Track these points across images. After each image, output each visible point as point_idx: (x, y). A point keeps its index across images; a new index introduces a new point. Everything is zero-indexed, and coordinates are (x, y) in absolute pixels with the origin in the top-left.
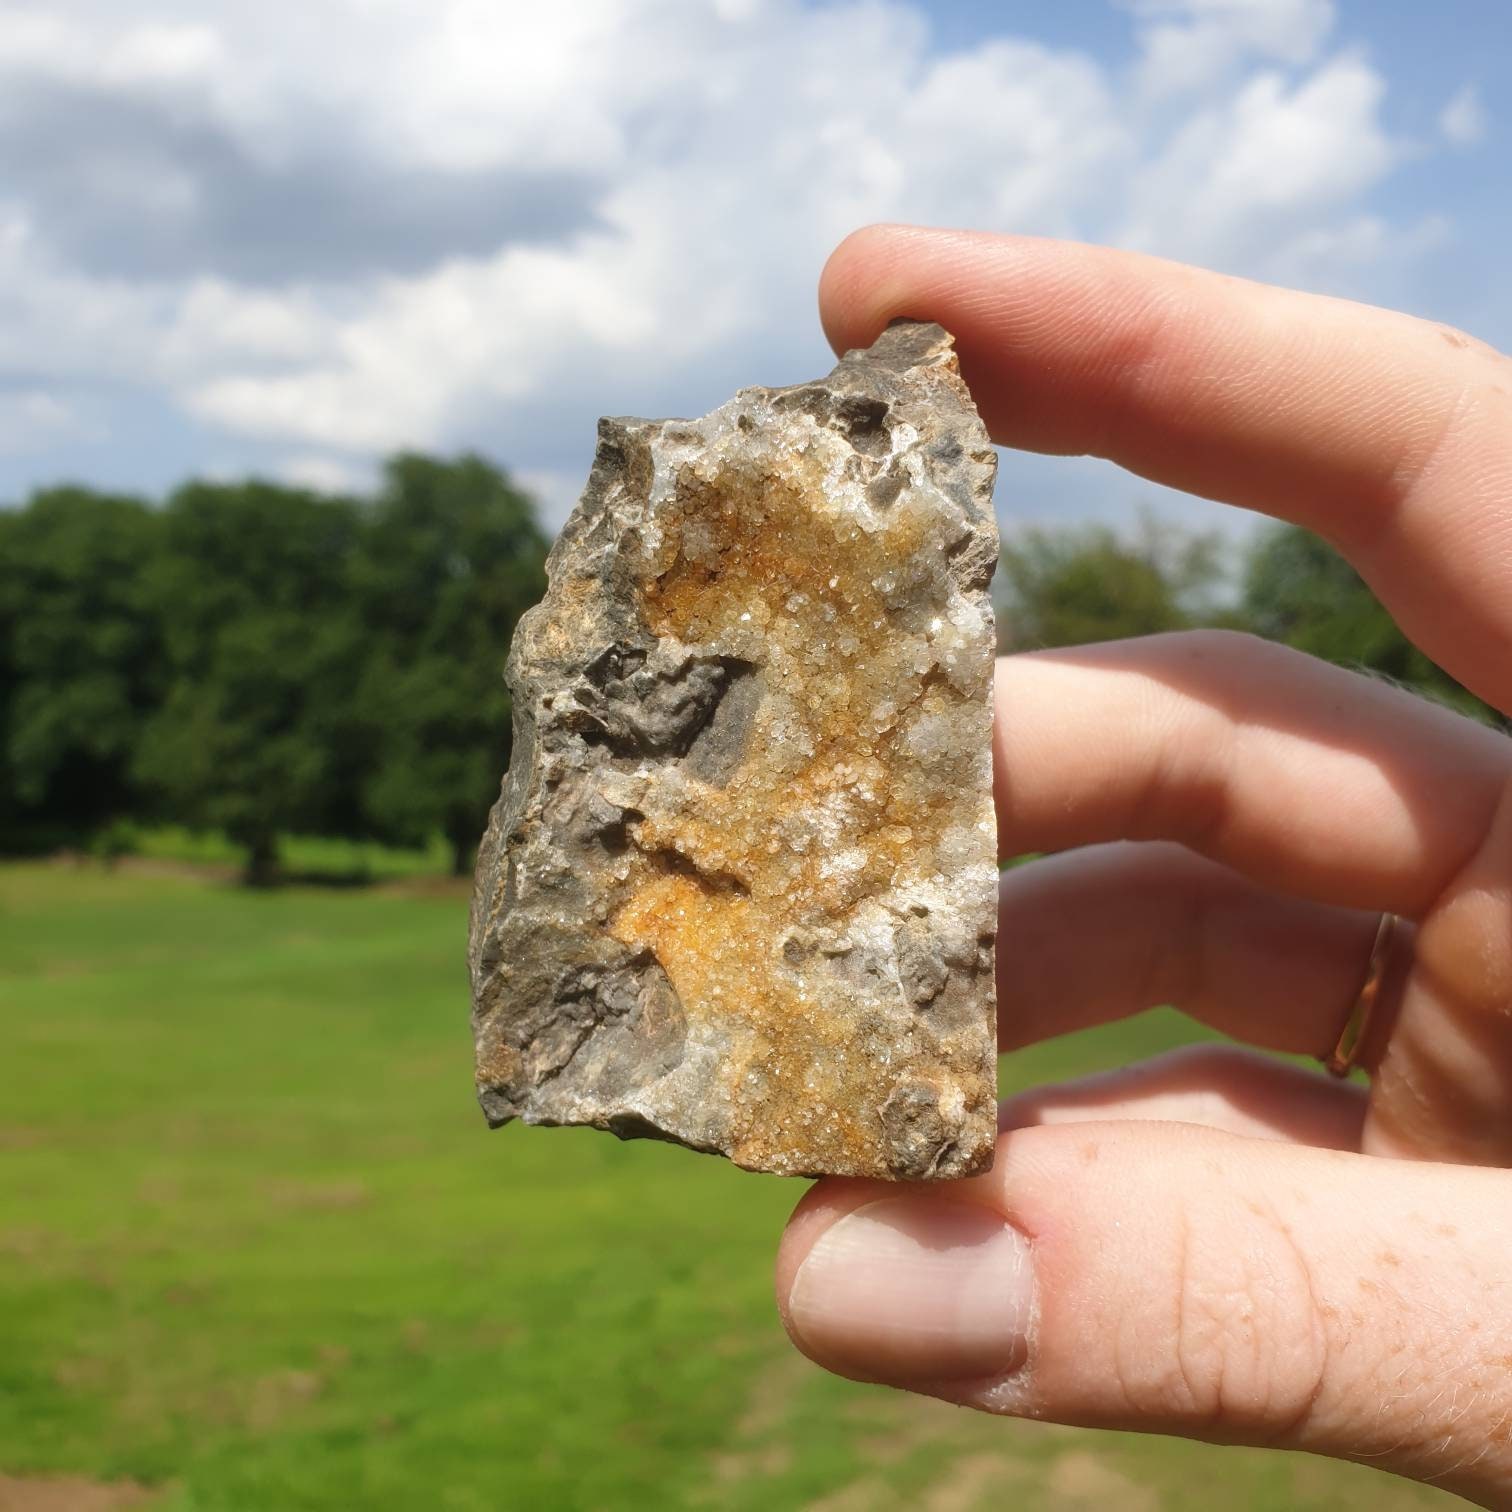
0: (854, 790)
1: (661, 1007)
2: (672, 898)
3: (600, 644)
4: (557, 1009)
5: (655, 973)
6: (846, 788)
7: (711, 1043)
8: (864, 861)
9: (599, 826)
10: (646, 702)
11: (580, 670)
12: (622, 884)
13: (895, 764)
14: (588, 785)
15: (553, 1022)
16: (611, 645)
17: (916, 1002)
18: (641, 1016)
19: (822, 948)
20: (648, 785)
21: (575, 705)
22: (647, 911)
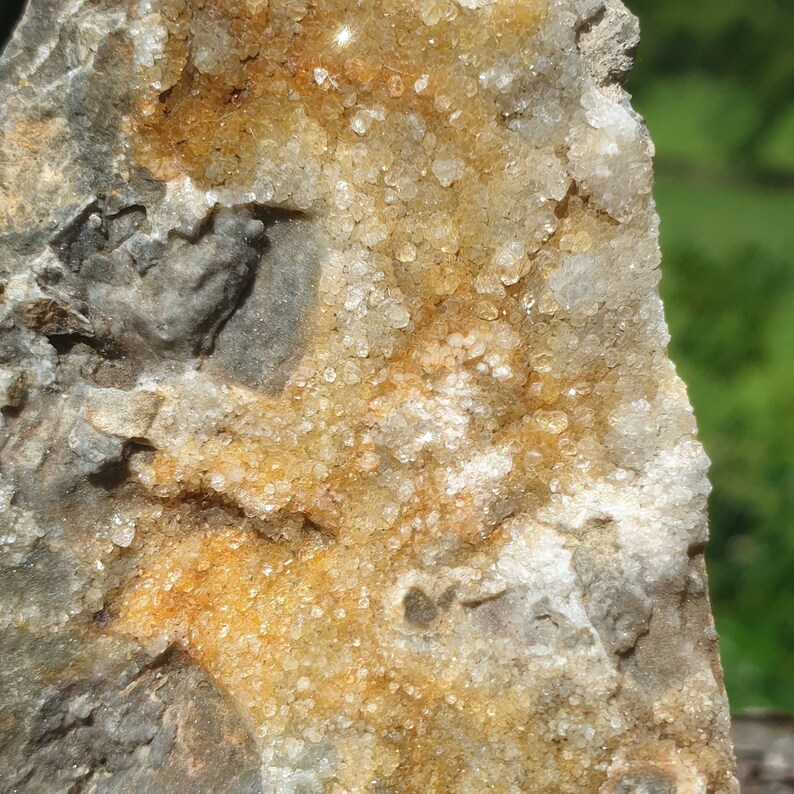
0: (482, 367)
1: (207, 727)
2: (204, 565)
3: (73, 201)
4: (34, 756)
5: (190, 680)
6: (469, 365)
7: (304, 765)
8: (508, 465)
9: (88, 468)
10: (149, 277)
11: (44, 241)
12: (124, 553)
13: (532, 330)
14: (65, 410)
15: (30, 775)
16: (91, 200)
17: (617, 653)
18: (173, 746)
19: (461, 596)
20: (158, 401)
21: (38, 294)
22: (168, 587)
